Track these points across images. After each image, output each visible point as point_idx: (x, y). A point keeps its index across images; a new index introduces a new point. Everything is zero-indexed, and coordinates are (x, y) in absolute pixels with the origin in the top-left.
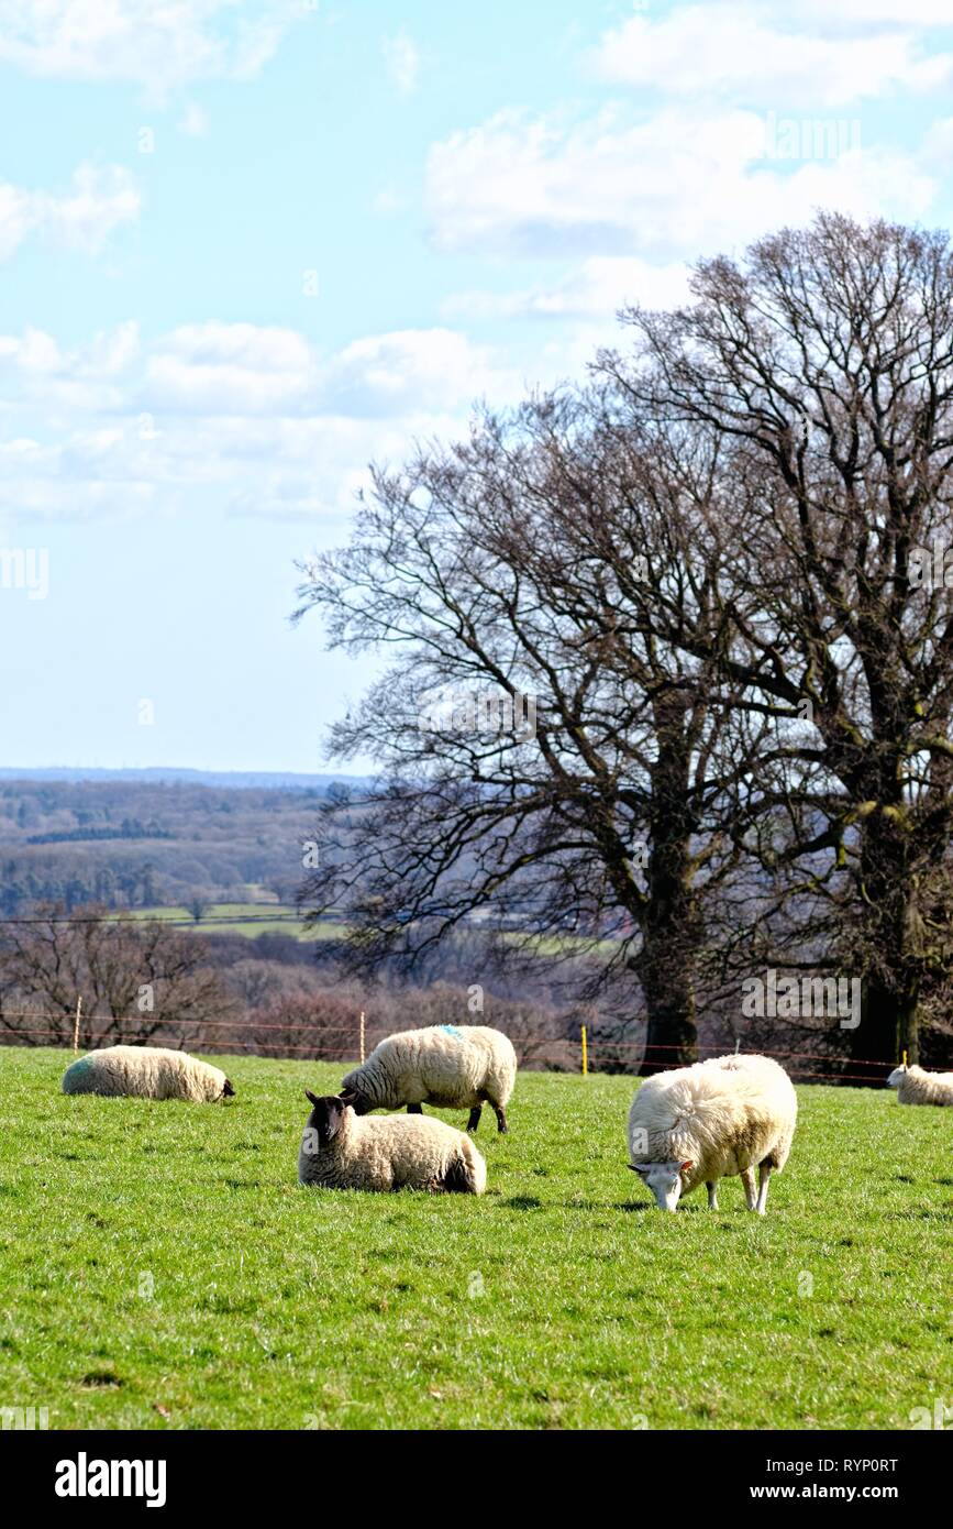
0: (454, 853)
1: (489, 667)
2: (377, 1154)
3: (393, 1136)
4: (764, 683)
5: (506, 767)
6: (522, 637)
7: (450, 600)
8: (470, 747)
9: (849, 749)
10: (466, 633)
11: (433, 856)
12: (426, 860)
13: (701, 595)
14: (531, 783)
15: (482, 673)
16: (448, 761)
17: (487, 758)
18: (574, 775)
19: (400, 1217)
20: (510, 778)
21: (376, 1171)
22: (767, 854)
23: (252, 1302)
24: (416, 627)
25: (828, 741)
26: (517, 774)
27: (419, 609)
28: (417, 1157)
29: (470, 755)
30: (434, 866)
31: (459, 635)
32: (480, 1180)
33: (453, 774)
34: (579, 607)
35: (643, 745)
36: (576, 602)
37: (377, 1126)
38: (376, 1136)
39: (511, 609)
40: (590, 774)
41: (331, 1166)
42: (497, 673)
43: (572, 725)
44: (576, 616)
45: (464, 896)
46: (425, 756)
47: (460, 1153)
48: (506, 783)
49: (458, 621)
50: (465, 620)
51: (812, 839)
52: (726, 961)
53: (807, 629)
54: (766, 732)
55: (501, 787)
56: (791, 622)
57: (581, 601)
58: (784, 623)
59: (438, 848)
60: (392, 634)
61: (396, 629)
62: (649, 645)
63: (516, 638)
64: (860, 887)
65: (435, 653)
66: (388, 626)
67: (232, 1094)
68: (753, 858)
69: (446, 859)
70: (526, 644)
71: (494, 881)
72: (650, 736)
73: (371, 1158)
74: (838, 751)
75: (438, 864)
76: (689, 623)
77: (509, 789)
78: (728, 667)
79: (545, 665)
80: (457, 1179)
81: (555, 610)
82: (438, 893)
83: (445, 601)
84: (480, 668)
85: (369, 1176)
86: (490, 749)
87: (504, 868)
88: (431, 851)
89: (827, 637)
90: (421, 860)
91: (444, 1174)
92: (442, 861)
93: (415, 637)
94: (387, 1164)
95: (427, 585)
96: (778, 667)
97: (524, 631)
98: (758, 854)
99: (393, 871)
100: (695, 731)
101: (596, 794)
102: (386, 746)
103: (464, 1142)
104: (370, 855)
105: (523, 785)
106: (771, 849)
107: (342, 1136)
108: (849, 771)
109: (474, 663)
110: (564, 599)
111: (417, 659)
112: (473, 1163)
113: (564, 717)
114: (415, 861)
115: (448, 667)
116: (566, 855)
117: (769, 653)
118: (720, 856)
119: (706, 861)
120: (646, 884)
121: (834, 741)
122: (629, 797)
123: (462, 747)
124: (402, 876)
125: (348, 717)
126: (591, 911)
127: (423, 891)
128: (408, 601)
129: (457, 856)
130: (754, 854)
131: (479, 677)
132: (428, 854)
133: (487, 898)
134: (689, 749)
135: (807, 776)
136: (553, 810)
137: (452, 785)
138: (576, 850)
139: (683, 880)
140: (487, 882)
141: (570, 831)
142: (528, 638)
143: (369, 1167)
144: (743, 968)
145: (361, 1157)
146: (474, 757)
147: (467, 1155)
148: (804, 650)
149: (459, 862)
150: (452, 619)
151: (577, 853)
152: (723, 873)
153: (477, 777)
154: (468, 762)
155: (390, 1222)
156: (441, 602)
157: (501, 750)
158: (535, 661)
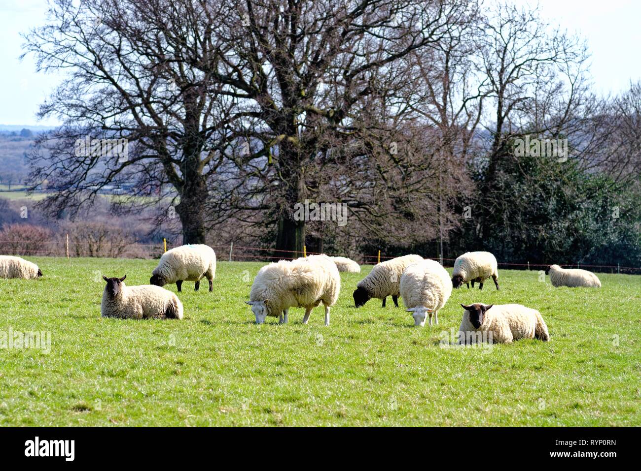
0: (95, 161)
1: (108, 77)
2: (136, 303)
3: (142, 295)
4: (233, 83)
5: (117, 122)
6: (123, 64)
7: (90, 48)
8: (101, 114)
9: (272, 112)
10: (98, 62)
11: (85, 162)
12: (82, 164)
13: (203, 44)
14: (129, 129)
15: (105, 81)
16: (92, 120)
17: (108, 118)
18: (148, 125)
19: (158, 331)
20: (119, 127)
21: (136, 310)
22: (237, 159)
23: (123, 372)
24: (76, 61)
25: (262, 108)
26: (122, 125)
27: (76, 52)
28: (154, 304)
29: (101, 117)
30: (86, 167)
31: (95, 64)
32: (181, 313)
33: (94, 126)
34: (149, 51)
35: (179, 111)
36: (147, 48)
37: (135, 290)
38: (135, 295)
39: (118, 52)
40: (156, 125)
41: (115, 308)
42: (112, 80)
43: (147, 103)
44: (147, 54)
45: (101, 180)
46: (81, 118)
47: (172, 302)
48: (117, 130)
49: (94, 58)
50: (97, 57)
51: (256, 152)
52: (220, 207)
53: (251, 58)
54: (233, 104)
55: (114, 132)
56: (246, 56)
57: (150, 48)
58: (242, 56)
59: (88, 159)
60: (65, 64)
61: (66, 62)
62: (181, 67)
63: (120, 65)
64: (278, 174)
65: (84, 72)
66: (63, 61)
67: (41, 275)
68: (231, 161)
69: (91, 164)
70: (125, 67)
71: (113, 173)
72: (182, 107)
73: (133, 304)
74: (267, 112)
75: (88, 166)
76: (199, 57)
77: (119, 132)
78: (218, 76)
79: (133, 77)
80: (170, 313)
81: (139, 53)
82: (88, 179)
83: (88, 48)
84: (104, 78)
85: (133, 312)
86: (109, 114)
87: (118, 167)
88: (85, 160)
89: (261, 62)
90: (80, 164)
91: (165, 311)
92: (90, 165)
93: (75, 65)
94: (140, 307)
95: (80, 42)
96: (240, 75)
97: (124, 62)
98: (233, 160)
99: (67, 169)
100: (202, 104)
101: (159, 134)
102: (64, 115)
103: (173, 297)
104: (57, 162)
105: (125, 130)
106: (239, 157)
107: (120, 295)
108: (273, 122)
109: (101, 76)
110: (142, 47)
111: (76, 75)
112: (177, 305)
113: (143, 100)
114: (77, 164)
115: (89, 77)
116: (145, 161)
117: (235, 69)
118: (213, 160)
119: (208, 163)
120: (181, 174)
121: (265, 108)
122: (174, 135)
123: (98, 114)
124: (72, 172)
125: (45, 102)
126: (157, 186)
127: (81, 178)
128: (71, 48)
129: (96, 162)
130: (231, 159)
131: (104, 82)
132: (83, 162)
133: (110, 181)
134: (199, 113)
135: (252, 124)
136: (139, 141)
137: (94, 131)
138: (150, 159)
139: (198, 171)
140: (110, 174)
141: (148, 150)
142: (126, 65)
143: (132, 308)
144: (226, 210)
145: (129, 304)
146: (103, 118)
147: (175, 302)
148: (251, 68)
149: (97, 165)
150: (91, 56)
151: (152, 160)
152: (215, 168)
153: (104, 127)
154: (100, 120)
155: (154, 333)
156: (86, 49)
157: (115, 115)
158: (129, 74)
